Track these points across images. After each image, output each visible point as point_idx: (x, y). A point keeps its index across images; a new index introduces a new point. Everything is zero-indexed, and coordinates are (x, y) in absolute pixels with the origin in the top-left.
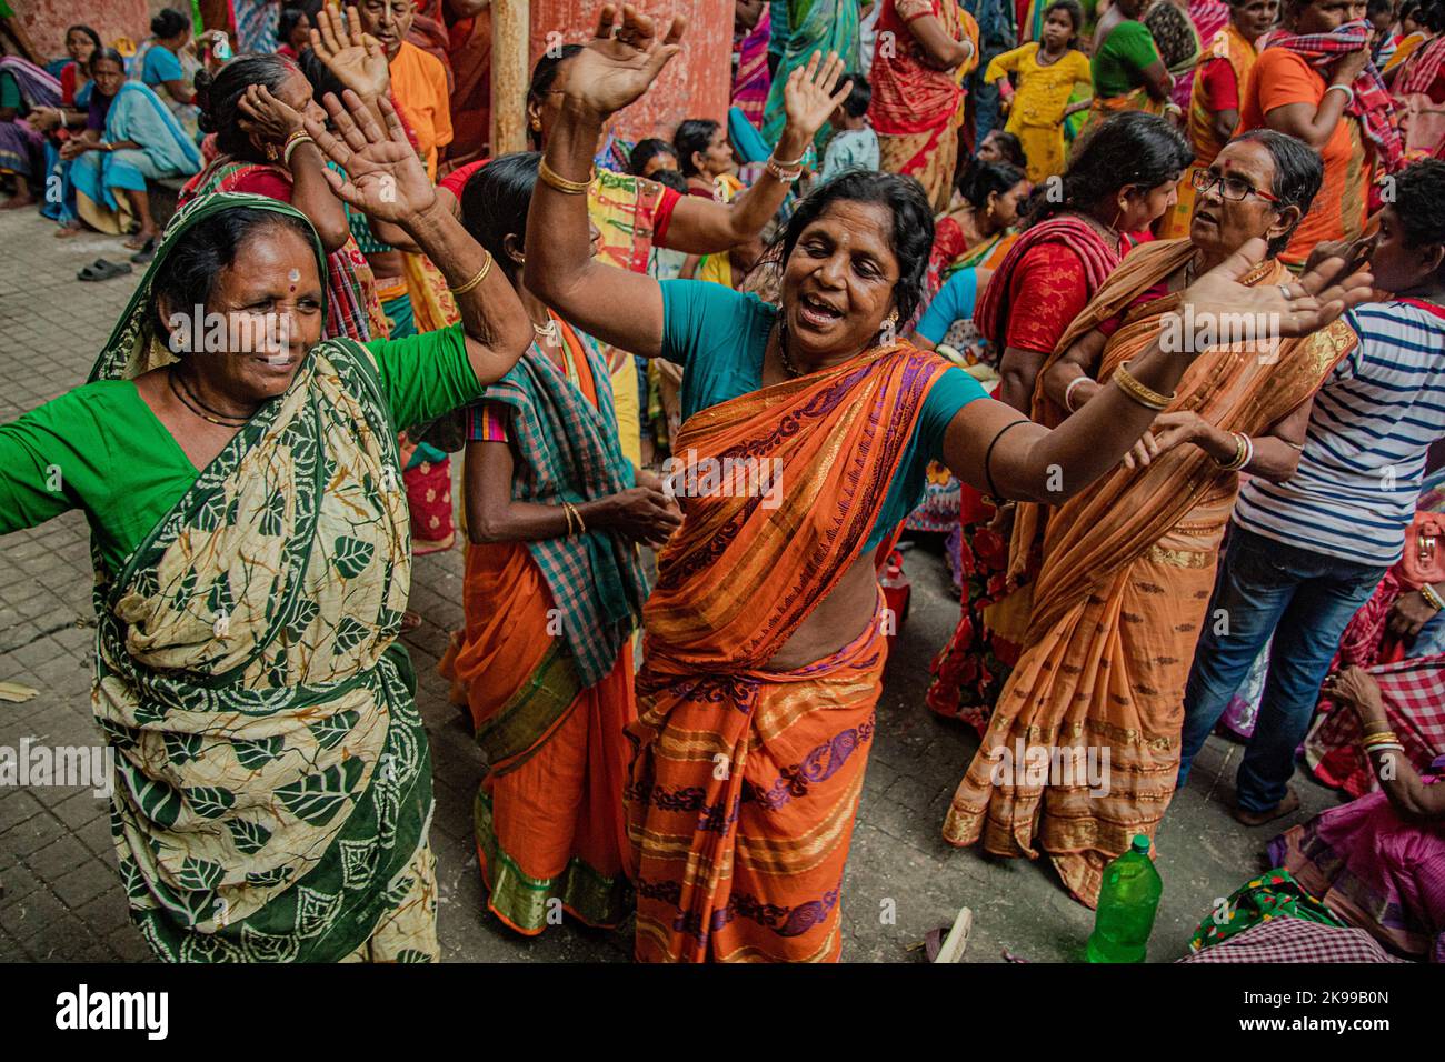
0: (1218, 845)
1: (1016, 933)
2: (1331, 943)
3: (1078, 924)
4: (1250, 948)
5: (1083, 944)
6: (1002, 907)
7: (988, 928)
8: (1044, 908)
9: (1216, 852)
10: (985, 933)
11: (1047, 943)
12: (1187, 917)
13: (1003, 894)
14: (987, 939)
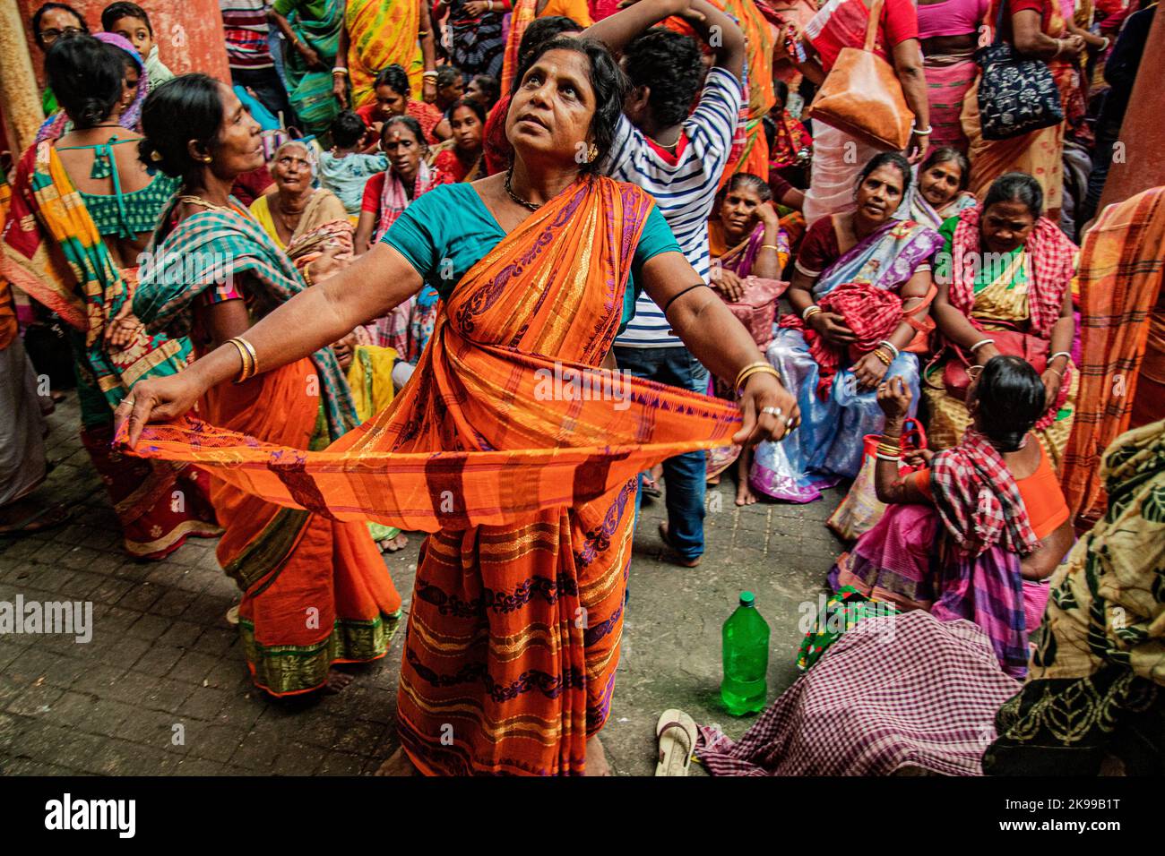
0: (785, 584)
1: (663, 702)
2: (904, 627)
3: (707, 679)
4: (849, 651)
5: (717, 692)
6: (646, 685)
7: (641, 706)
8: (677, 675)
9: (785, 590)
10: (640, 710)
11: (690, 702)
12: (782, 645)
13: (643, 674)
14: (643, 714)
